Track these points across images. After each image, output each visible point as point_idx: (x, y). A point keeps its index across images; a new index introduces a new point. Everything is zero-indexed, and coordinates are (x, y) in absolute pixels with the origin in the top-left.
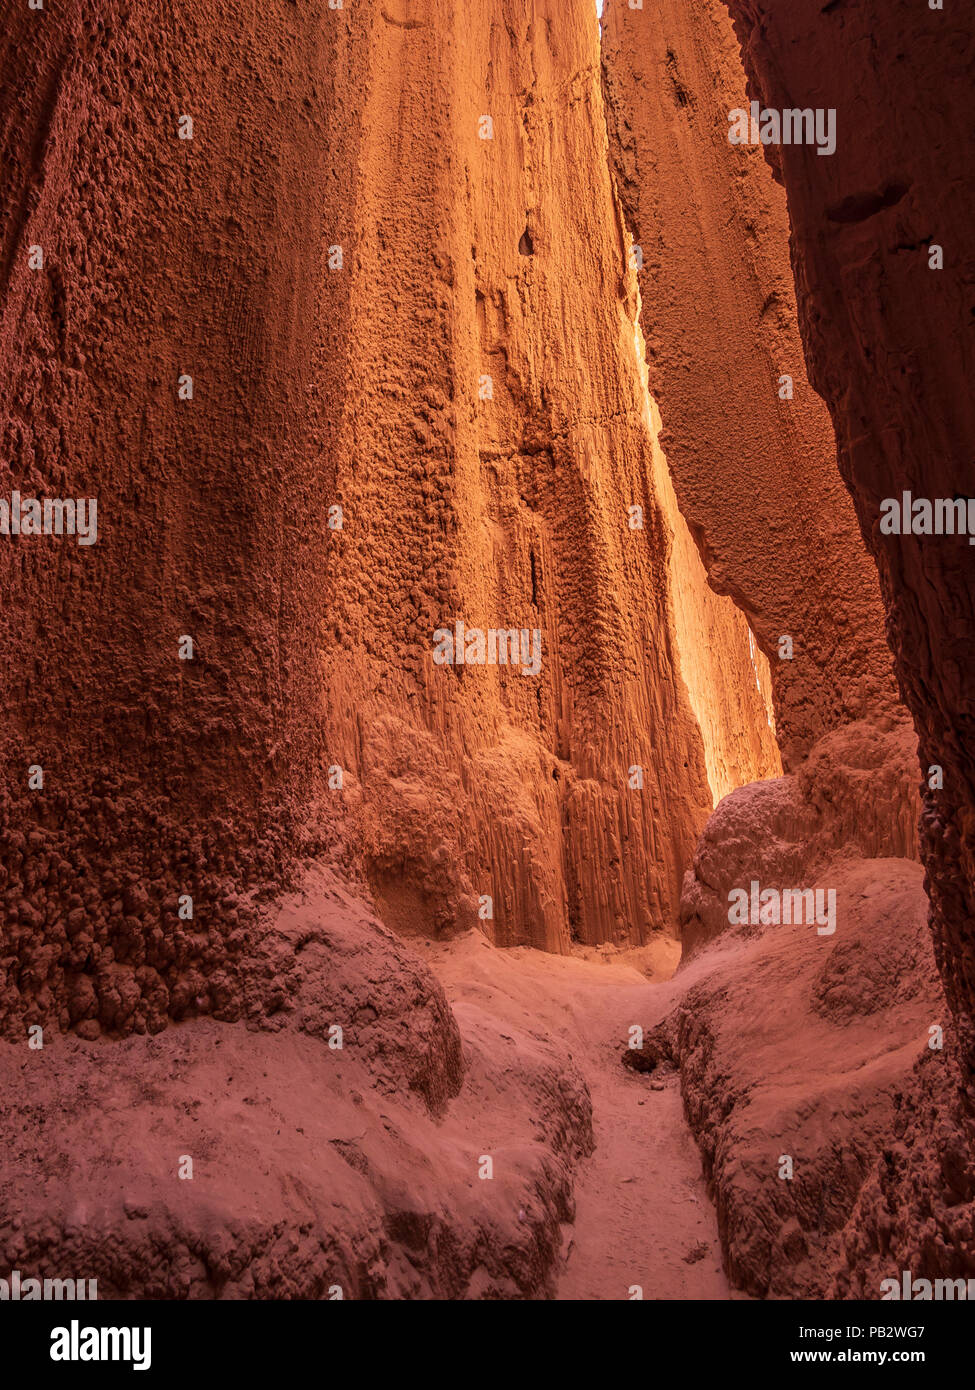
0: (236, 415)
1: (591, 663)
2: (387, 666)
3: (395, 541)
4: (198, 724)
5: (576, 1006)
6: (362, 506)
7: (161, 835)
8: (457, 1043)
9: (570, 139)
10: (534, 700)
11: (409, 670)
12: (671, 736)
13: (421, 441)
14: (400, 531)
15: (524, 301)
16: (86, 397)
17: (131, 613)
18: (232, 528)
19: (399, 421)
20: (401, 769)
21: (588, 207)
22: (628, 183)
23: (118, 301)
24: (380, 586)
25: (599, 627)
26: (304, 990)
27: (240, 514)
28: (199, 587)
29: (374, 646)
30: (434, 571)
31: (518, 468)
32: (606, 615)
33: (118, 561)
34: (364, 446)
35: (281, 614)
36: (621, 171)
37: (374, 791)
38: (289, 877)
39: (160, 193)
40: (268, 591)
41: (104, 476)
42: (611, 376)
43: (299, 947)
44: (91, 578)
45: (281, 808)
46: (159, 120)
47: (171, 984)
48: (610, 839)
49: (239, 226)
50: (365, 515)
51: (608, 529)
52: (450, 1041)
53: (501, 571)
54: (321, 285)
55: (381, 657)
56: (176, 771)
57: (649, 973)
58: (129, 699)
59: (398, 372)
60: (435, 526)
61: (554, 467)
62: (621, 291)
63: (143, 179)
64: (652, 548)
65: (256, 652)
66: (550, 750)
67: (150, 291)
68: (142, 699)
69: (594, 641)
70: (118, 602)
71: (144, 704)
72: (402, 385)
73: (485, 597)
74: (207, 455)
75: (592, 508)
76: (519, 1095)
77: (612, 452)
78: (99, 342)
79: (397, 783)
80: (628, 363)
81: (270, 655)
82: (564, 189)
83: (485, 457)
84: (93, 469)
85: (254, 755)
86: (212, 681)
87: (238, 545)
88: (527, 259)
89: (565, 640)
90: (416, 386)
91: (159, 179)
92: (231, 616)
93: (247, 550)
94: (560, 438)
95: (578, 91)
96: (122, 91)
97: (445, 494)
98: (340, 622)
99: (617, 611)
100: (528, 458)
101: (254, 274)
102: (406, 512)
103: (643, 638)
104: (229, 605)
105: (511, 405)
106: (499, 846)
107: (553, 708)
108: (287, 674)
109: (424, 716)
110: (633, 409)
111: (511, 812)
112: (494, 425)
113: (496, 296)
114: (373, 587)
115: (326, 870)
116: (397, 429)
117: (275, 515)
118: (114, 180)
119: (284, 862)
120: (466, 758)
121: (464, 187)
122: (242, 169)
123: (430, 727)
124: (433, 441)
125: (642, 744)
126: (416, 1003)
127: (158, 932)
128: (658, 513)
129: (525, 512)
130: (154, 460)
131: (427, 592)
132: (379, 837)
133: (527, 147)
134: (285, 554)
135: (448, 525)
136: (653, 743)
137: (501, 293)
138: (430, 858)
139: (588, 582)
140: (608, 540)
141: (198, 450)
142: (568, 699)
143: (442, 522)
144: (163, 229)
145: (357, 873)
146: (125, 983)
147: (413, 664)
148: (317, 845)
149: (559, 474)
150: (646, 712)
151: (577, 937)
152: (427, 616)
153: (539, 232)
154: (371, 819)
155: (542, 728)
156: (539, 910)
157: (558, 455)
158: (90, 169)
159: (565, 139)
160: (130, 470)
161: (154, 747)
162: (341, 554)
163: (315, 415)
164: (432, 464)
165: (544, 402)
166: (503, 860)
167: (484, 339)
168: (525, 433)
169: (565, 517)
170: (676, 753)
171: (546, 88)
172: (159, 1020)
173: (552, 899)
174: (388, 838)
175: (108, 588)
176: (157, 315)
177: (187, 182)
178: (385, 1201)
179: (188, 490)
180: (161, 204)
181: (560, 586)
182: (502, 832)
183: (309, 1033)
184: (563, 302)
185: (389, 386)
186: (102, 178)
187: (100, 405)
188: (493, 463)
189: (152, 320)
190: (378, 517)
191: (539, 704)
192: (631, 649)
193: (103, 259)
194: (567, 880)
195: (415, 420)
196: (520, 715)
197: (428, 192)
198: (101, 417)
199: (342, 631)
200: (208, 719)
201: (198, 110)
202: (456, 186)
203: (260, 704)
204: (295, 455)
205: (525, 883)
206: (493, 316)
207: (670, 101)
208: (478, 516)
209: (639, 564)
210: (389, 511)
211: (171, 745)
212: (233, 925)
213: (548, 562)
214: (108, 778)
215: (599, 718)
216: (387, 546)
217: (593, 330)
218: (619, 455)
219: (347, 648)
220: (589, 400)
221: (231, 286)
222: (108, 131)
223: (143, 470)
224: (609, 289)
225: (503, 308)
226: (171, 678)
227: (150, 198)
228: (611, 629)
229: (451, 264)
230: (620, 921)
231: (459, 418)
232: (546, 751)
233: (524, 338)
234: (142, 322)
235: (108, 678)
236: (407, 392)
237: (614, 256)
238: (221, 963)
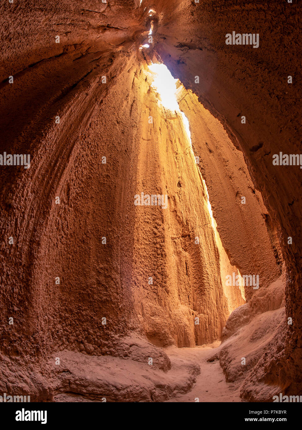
0: (108, 222)
1: (202, 288)
2: (149, 291)
3: (149, 260)
4: (101, 298)
5: (197, 355)
6: (140, 251)
7: (94, 321)
8: (170, 362)
9: (187, 161)
10: (187, 298)
11: (155, 292)
12: (221, 301)
13: (155, 234)
14: (151, 258)
15: (180, 198)
16: (73, 215)
17: (83, 269)
18: (107, 250)
19: (149, 229)
20: (154, 314)
21: (193, 176)
22: (202, 169)
23: (81, 193)
24: (146, 272)
25: (204, 279)
26: (132, 353)
27: (109, 247)
28: (99, 265)
29: (145, 287)
30: (160, 268)
31: (181, 241)
32: (205, 276)
33: (80, 256)
34: (140, 236)
35: (121, 273)
36: (200, 166)
37: (146, 319)
38: (127, 333)
39: (92, 169)
40: (117, 267)
41: (76, 235)
42: (203, 215)
43: (131, 346)
44: (74, 260)
45: (123, 319)
46: (93, 155)
47: (101, 349)
48: (206, 325)
49: (109, 176)
50: (141, 253)
51: (205, 254)
52: (168, 362)
53: (178, 268)
54: (129, 191)
55: (147, 289)
56: (96, 308)
57: (213, 348)
58: (84, 290)
59: (149, 217)
60: (160, 256)
61: (191, 240)
62: (204, 195)
63: (89, 166)
64: (216, 258)
65: (114, 282)
66: (191, 309)
67: (88, 191)
68: (87, 290)
69: (202, 282)
70: (80, 266)
71: (87, 292)
72: (150, 220)
73: (174, 274)
74: (101, 231)
75: (201, 249)
76: (184, 369)
77: (205, 235)
78: (77, 202)
79: (153, 318)
80: (207, 212)
81: (118, 283)
82: (187, 172)
83: (172, 238)
84: (74, 233)
85: (116, 307)
86: (104, 288)
87: (109, 255)
88: (180, 188)
89: (196, 283)
90: (154, 220)
91: (92, 166)
92: (107, 272)
93: (111, 256)
94: (192, 232)
95: (188, 151)
96: (86, 148)
97: (162, 248)
98: (136, 280)
99: (208, 274)
100: (183, 238)
101: (113, 187)
102: (152, 253)
103: (215, 280)
104: (107, 270)
105: (178, 225)
106: (179, 330)
107: (192, 299)
108: (123, 288)
109: (159, 303)
110: (209, 223)
111: (182, 323)
112: (174, 230)
113: (173, 198)
114: (144, 272)
115: (136, 333)
116: (149, 231)
117: (118, 248)
118: (83, 166)
119: (125, 330)
120: (170, 312)
121: (163, 172)
122: (111, 164)
123: (161, 305)
124: (159, 234)
125: (214, 305)
126: (160, 356)
127: (96, 339)
128: (217, 249)
129: (183, 252)
130: (88, 232)
131: (158, 273)
132: (149, 329)
133: (177, 163)
134: (121, 258)
135: (164, 256)
136: (217, 304)
137: (174, 197)
138: (162, 333)
139: (201, 268)
140: (205, 257)
141: (98, 230)
142: (196, 297)
143: (162, 255)
144: (92, 177)
145: (144, 334)
146: (91, 347)
147: (155, 291)
148: (133, 328)
149: (192, 242)
150: (215, 297)
151: (197, 345)
152: (159, 279)
153: (182, 182)
154: (146, 325)
155: (189, 304)
156: (188, 340)
157: (191, 237)
158: (78, 163)
159: (186, 161)
160: (82, 234)
161: (91, 302)
162: (135, 263)
163: (128, 224)
164: (159, 240)
165: (187, 223)
166: (180, 332)
167: (170, 208)
168: (182, 232)
169: (194, 252)
170: (222, 305)
171: (180, 151)
172: (99, 354)
173: (192, 338)
174: (151, 329)
175: (78, 263)
176: (90, 197)
177: (98, 167)
178: (155, 383)
179: (96, 240)
180: (92, 171)
181: (193, 270)
182: (179, 327)
183: (134, 360)
184: (190, 198)
185: (146, 220)
186: (80, 165)
187: (76, 217)
188: (175, 240)
189: (88, 198)
190: (145, 254)
191: (189, 299)
192: (212, 283)
193: (79, 183)
194: (195, 335)
195: (154, 229)
196: (184, 302)
197: (154, 173)
198: (76, 220)
199: (136, 282)
200: (103, 297)
201: (102, 153)
202: (161, 172)
203: (116, 295)
204: (123, 233)
205: (185, 336)
206: (172, 202)
207: (208, 152)
208: (171, 253)
209: (213, 262)
210: (148, 252)
211: (95, 302)
212: (114, 340)
213: (190, 264)
214: (81, 307)
215: (204, 300)
216: (147, 262)
217: (198, 204)
218: (207, 235)
219: (138, 287)
220: (198, 222)
221: (107, 190)
222: (83, 156)
223: (85, 234)
224: (201, 194)
225: (175, 200)
226: (93, 286)
227: (90, 170)
228: (207, 279)
229: (161, 189)
230: (207, 340)
231: (165, 228)
232: (190, 309)
233: (181, 207)
234: (86, 198)
235: (79, 284)
236: (151, 221)
237: (201, 187)
238: (112, 347)
